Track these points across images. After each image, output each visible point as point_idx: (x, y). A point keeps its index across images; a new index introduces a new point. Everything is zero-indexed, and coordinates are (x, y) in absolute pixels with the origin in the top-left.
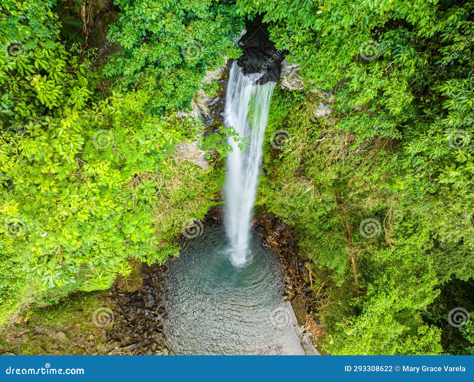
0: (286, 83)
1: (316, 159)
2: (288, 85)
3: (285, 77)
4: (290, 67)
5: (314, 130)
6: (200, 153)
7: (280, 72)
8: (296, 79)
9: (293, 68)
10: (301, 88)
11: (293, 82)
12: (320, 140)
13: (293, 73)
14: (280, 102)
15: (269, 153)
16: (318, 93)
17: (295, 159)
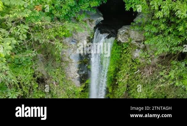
0: (120, 38)
1: (135, 84)
2: (121, 40)
3: (119, 35)
4: (122, 31)
5: (133, 66)
6: (77, 75)
7: (117, 33)
8: (124, 37)
9: (123, 32)
10: (127, 41)
11: (123, 38)
12: (137, 72)
13: (123, 33)
14: (117, 48)
15: (111, 86)
16: (135, 43)
17: (124, 85)
